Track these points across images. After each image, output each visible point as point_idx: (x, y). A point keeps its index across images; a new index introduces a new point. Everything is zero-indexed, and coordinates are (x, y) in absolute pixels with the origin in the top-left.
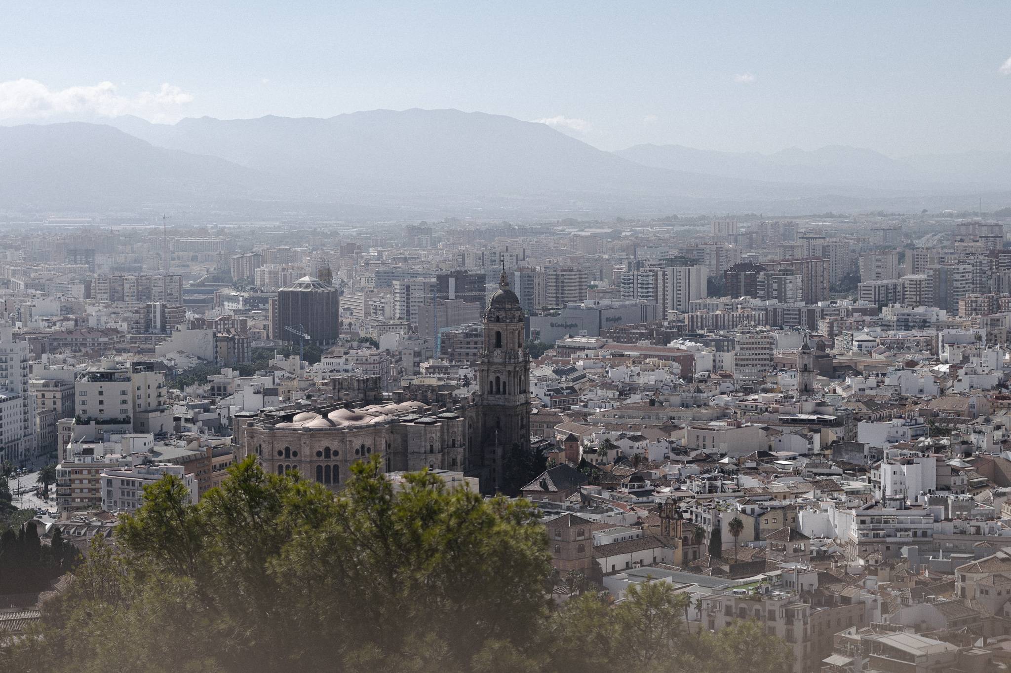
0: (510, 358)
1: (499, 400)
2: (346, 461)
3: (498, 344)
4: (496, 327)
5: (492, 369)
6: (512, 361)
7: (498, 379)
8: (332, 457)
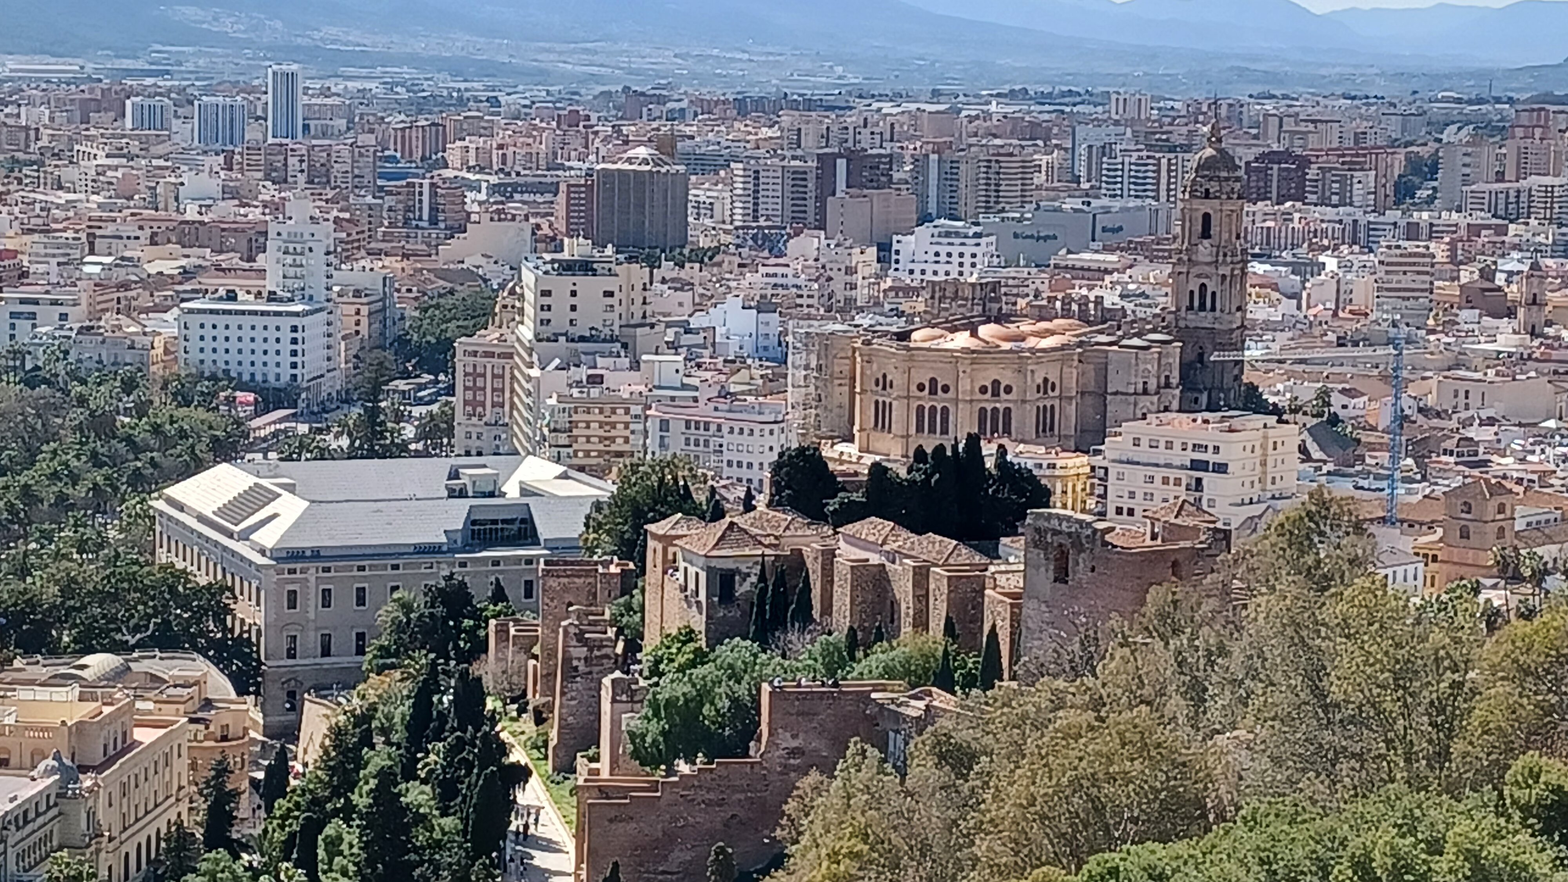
0: (1225, 255)
1: (1205, 319)
2: (1024, 402)
3: (1206, 234)
4: (1206, 206)
5: (1195, 270)
6: (1229, 259)
7: (1203, 286)
8: (1003, 395)
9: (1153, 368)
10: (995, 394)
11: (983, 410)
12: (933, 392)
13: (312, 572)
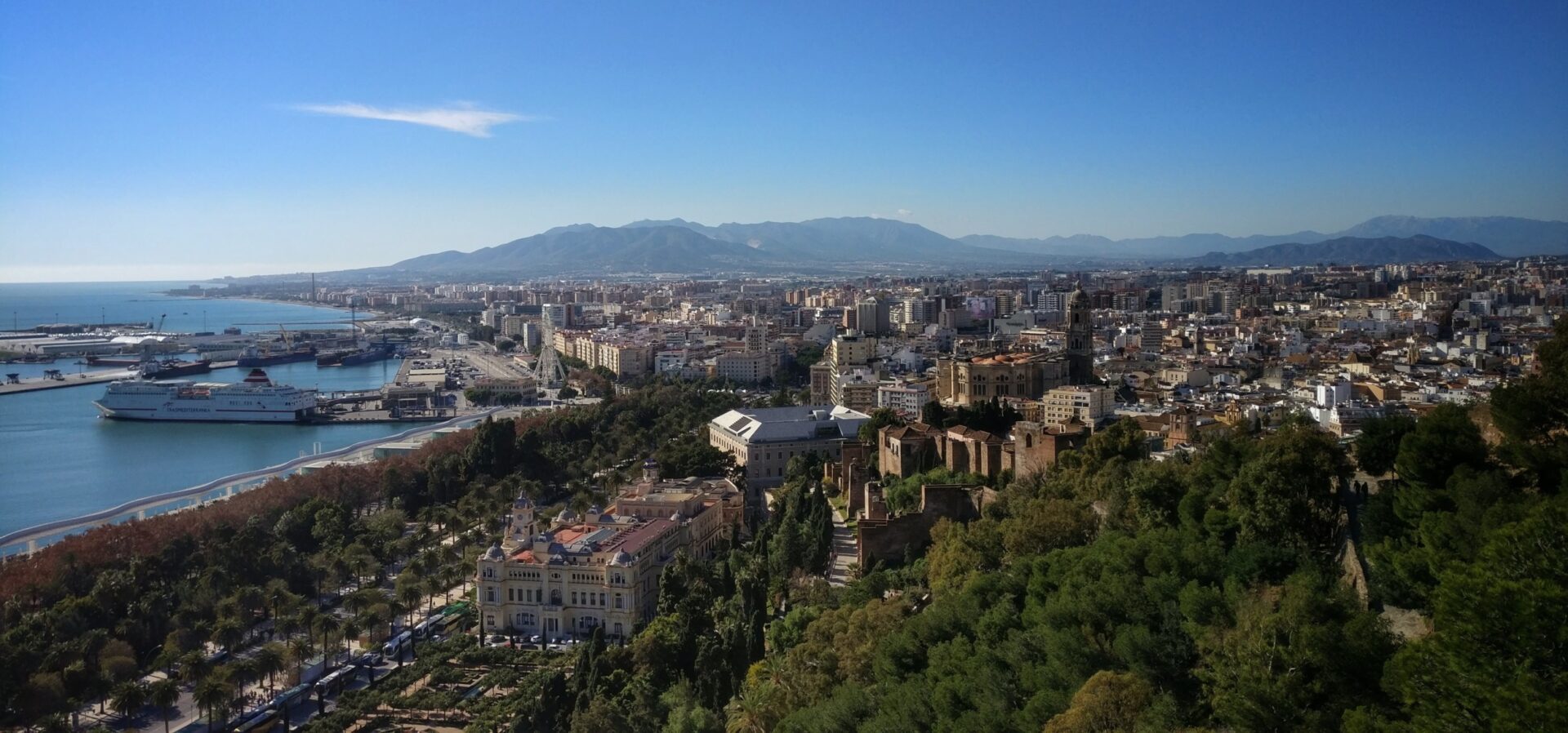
0: (1084, 328)
1: (1078, 352)
2: (1013, 383)
3: (1077, 321)
4: (1076, 311)
5: (1074, 334)
6: (1086, 330)
7: (1077, 340)
8: (1005, 381)
9: (1060, 370)
10: (1002, 379)
11: (998, 387)
12: (980, 380)
13: (763, 447)
